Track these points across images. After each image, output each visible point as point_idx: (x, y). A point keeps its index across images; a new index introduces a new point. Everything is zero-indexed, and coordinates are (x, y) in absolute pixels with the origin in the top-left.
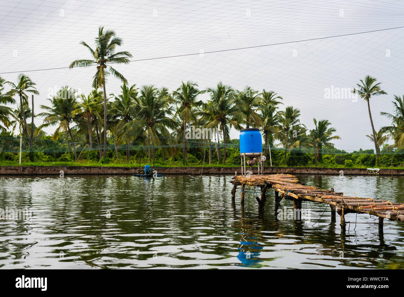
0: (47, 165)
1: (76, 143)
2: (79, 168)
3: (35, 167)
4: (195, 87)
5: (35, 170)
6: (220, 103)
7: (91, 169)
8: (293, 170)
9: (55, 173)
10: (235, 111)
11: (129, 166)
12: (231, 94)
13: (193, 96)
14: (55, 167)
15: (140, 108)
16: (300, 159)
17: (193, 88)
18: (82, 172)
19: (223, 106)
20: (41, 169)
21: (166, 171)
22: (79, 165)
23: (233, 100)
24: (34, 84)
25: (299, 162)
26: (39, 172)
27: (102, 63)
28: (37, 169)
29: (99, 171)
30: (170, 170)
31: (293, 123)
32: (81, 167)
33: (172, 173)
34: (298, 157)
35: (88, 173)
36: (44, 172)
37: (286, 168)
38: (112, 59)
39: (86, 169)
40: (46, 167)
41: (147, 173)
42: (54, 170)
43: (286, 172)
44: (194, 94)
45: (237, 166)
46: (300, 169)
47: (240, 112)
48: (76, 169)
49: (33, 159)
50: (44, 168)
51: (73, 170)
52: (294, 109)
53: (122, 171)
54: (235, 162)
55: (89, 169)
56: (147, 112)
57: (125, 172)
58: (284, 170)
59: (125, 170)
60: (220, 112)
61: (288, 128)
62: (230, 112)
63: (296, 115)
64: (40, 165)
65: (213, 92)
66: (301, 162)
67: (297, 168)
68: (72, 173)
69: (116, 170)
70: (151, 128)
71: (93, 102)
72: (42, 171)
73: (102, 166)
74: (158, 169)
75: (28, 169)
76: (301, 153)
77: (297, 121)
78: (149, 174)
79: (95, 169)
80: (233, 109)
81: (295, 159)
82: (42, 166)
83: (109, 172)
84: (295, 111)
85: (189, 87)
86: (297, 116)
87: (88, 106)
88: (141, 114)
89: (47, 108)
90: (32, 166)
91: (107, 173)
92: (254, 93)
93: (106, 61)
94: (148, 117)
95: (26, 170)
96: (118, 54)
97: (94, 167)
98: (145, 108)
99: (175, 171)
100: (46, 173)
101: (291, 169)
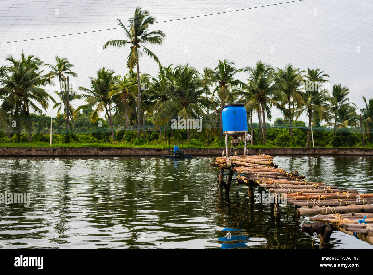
0: (77, 146)
1: (120, 124)
2: (110, 149)
3: (66, 148)
4: (232, 66)
5: (65, 151)
6: (258, 82)
7: (123, 150)
8: (337, 151)
9: (86, 154)
10: (275, 90)
11: (161, 147)
12: (271, 72)
13: (229, 75)
14: (86, 148)
15: (174, 88)
16: (347, 139)
17: (229, 67)
18: (113, 153)
19: (262, 85)
20: (72, 150)
21: (200, 152)
22: (110, 146)
23: (273, 79)
24: (73, 66)
25: (345, 142)
26: (70, 154)
27: (136, 43)
28: (67, 150)
29: (131, 152)
30: (205, 151)
31: (342, 101)
32: (112, 148)
33: (206, 154)
34: (344, 137)
35: (119, 154)
36: (74, 154)
37: (330, 149)
38: (145, 38)
39: (117, 150)
40: (77, 148)
41: (176, 154)
42: (85, 152)
43: (330, 153)
44: (231, 73)
45: (277, 147)
46: (345, 150)
47: (280, 90)
48: (107, 151)
49: (69, 140)
50: (74, 150)
51: (104, 151)
52: (342, 87)
53: (154, 152)
54: (281, 143)
55: (120, 150)
56: (181, 92)
57: (157, 153)
58: (327, 151)
59: (157, 151)
60: (259, 91)
61: (337, 107)
62: (269, 91)
63: (344, 93)
64: (70, 146)
65: (252, 70)
66: (348, 143)
67: (341, 149)
68: (102, 154)
69: (148, 151)
70: (186, 108)
71: (129, 83)
72: (73, 152)
73: (134, 147)
74: (191, 150)
75: (58, 150)
76: (348, 133)
77: (346, 99)
78: (177, 155)
79: (126, 150)
80: (273, 88)
81: (340, 139)
82: (72, 148)
83: (141, 153)
84: (344, 89)
85: (226, 65)
86: (346, 94)
87: (124, 86)
88: (175, 94)
89: (85, 89)
90: (62, 147)
91: (139, 154)
92: (295, 71)
93: (139, 41)
94: (183, 97)
95: (57, 151)
96: (151, 33)
97: (125, 148)
98: (179, 88)
99: (210, 152)
100: (77, 154)
101: (335, 150)
